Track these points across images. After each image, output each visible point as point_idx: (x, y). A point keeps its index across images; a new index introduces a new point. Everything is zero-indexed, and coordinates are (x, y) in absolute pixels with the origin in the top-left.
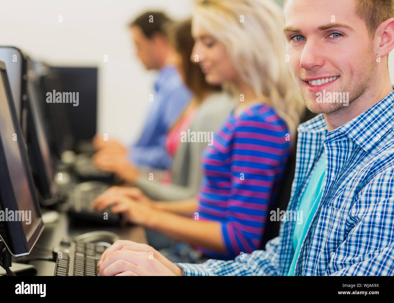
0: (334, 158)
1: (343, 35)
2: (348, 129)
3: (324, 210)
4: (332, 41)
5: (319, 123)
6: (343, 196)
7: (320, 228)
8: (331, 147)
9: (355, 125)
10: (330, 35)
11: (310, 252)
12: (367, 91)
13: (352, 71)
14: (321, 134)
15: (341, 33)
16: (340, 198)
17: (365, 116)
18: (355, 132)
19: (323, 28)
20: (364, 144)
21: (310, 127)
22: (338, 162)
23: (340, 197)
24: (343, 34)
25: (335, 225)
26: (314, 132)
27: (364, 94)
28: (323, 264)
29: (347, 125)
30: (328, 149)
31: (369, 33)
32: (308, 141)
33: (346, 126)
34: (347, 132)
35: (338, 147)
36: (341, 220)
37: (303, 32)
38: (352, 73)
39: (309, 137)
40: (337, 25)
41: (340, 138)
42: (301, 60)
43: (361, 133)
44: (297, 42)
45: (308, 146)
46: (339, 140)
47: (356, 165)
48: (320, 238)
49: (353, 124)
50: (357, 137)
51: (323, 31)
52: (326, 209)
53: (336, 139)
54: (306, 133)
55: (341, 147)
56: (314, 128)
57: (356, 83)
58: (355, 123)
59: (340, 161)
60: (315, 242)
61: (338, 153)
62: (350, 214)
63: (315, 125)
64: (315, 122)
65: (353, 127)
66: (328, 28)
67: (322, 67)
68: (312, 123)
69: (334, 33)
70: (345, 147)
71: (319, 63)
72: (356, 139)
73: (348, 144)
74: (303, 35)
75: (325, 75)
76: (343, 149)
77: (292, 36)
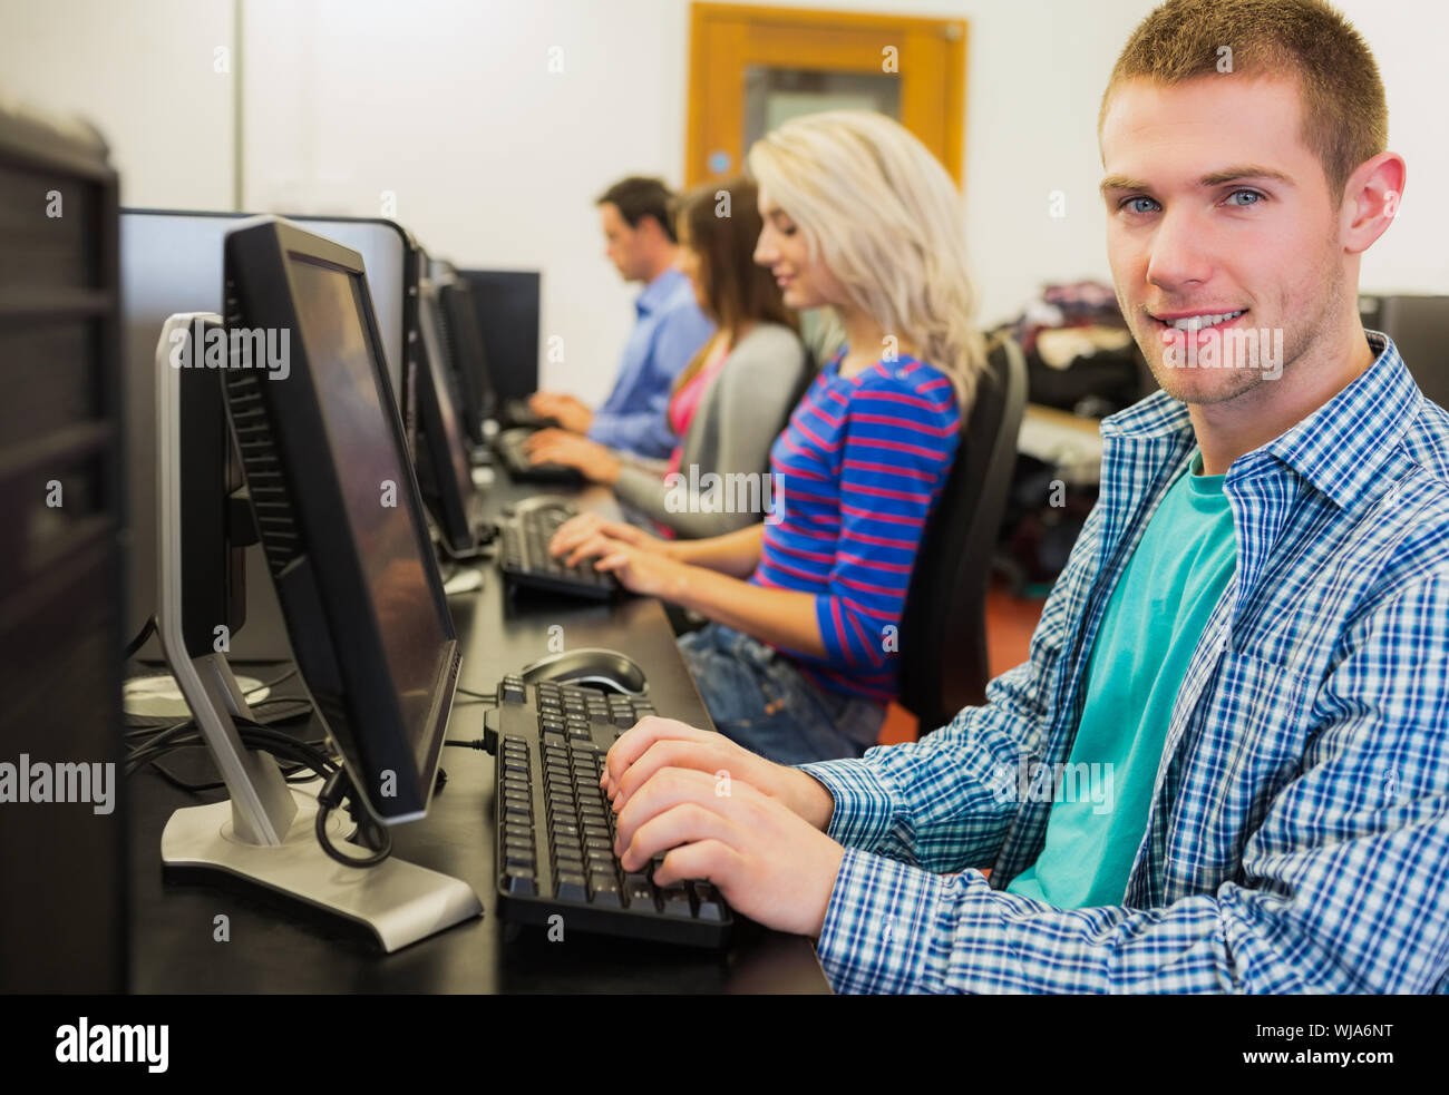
0: (1255, 525)
1: (1264, 198)
2: (1294, 449)
3: (1234, 666)
4: (1236, 213)
5: (1151, 416)
6: (1292, 633)
7: (1222, 715)
8: (1244, 494)
9: (1310, 438)
10: (1230, 196)
11: (1191, 776)
12: (1319, 342)
13: (1283, 297)
14: (1157, 443)
15: (1262, 192)
16: (1285, 637)
17: (1333, 413)
18: (1311, 457)
19: (1212, 180)
20: (1335, 488)
21: (1129, 424)
22: (1264, 536)
23: (1283, 632)
24: (1266, 195)
25: (1279, 714)
26: (1141, 438)
27: (1308, 351)
28: (1235, 812)
29: (1289, 436)
30: (1239, 501)
31: (1330, 193)
32: (1127, 461)
33: (1287, 439)
34: (1293, 457)
35: (1260, 494)
36: (1298, 702)
37: (1158, 191)
38: (1284, 300)
39: (1128, 449)
40: (1253, 173)
41: (1265, 471)
42: (1151, 266)
43: (1327, 458)
44: (1136, 215)
45: (1125, 473)
46: (1261, 476)
47: (1313, 545)
48: (1223, 740)
49: (1305, 433)
50: (1318, 468)
51: (1213, 187)
52: (1239, 664)
53: (1255, 474)
54: (1122, 441)
55: (1268, 495)
56: (1139, 428)
57: (1294, 326)
58: (1310, 432)
59: (1267, 532)
60: (1206, 750)
61: (1263, 512)
62: (1330, 689)
63: (1140, 421)
64: (1142, 413)
65: (1306, 443)
66: (1226, 180)
67: (1206, 286)
68: (1134, 416)
69: (1239, 192)
70: (1279, 496)
71: (1199, 273)
72: (1316, 476)
73: (1285, 487)
74: (1156, 199)
75: (1211, 307)
76: (1274, 500)
77: (1124, 200)
